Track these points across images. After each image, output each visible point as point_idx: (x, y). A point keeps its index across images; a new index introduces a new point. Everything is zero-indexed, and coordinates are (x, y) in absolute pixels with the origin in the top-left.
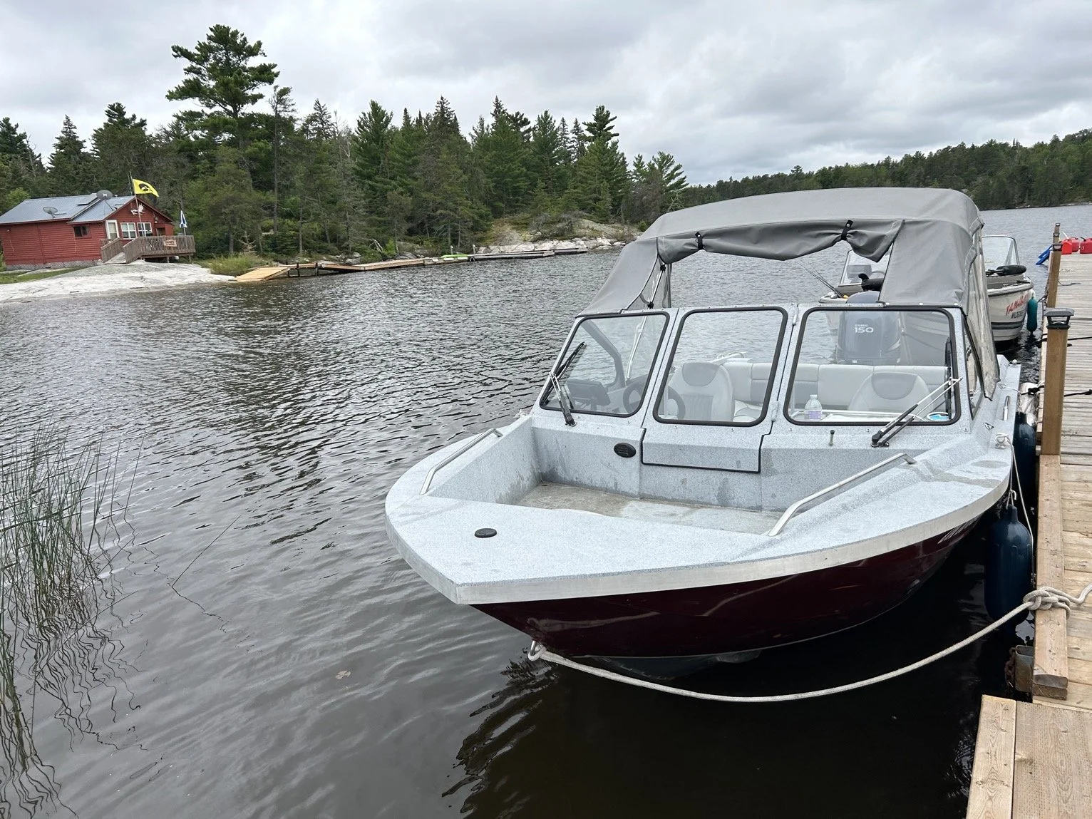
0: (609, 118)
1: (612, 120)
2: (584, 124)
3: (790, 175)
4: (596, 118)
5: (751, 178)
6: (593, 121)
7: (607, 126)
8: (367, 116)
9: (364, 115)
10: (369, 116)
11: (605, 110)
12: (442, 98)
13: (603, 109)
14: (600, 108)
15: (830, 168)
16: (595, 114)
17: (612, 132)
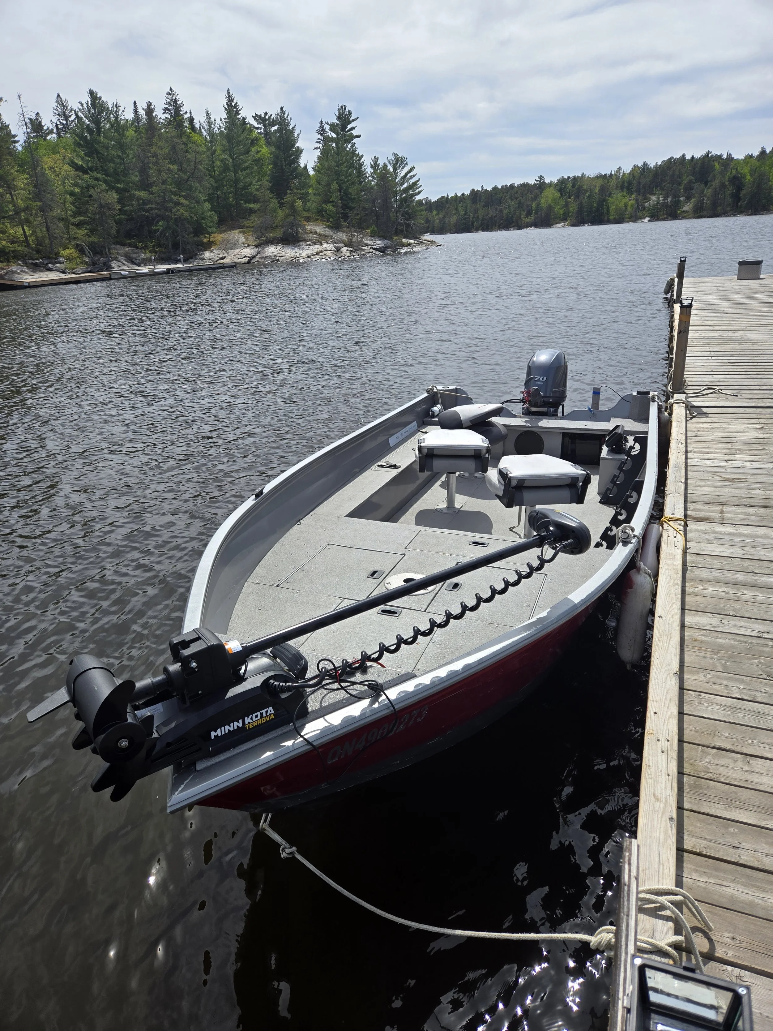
0: (352, 118)
1: (354, 120)
2: (328, 124)
3: (535, 185)
4: (339, 118)
5: (500, 187)
6: (336, 121)
7: (349, 127)
8: (85, 106)
9: (82, 105)
10: (88, 106)
11: (347, 110)
12: (171, 89)
13: (345, 109)
14: (342, 107)
15: (569, 177)
16: (337, 114)
17: (354, 133)
